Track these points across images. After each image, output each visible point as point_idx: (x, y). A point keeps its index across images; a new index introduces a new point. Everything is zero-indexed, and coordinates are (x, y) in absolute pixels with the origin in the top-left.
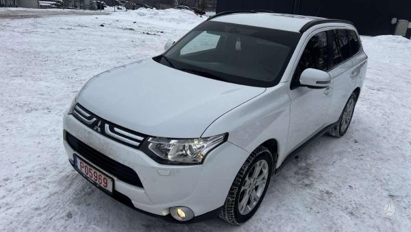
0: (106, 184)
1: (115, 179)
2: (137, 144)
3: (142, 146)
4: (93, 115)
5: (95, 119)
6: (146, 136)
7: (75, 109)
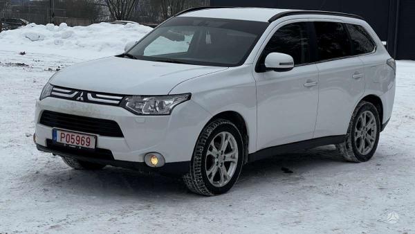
0: (89, 142)
1: (98, 135)
2: (118, 102)
3: (121, 104)
4: (73, 90)
5: (76, 93)
6: (124, 96)
7: (53, 91)
